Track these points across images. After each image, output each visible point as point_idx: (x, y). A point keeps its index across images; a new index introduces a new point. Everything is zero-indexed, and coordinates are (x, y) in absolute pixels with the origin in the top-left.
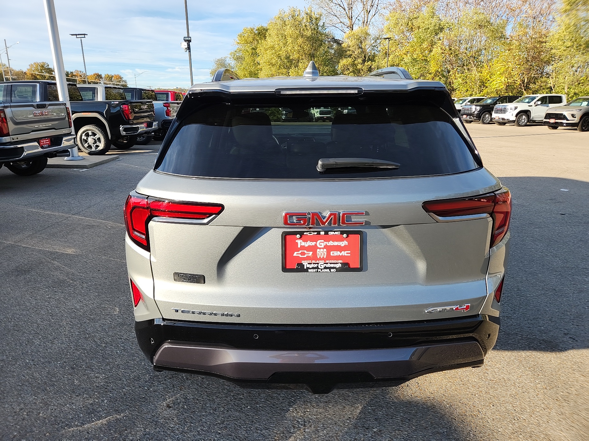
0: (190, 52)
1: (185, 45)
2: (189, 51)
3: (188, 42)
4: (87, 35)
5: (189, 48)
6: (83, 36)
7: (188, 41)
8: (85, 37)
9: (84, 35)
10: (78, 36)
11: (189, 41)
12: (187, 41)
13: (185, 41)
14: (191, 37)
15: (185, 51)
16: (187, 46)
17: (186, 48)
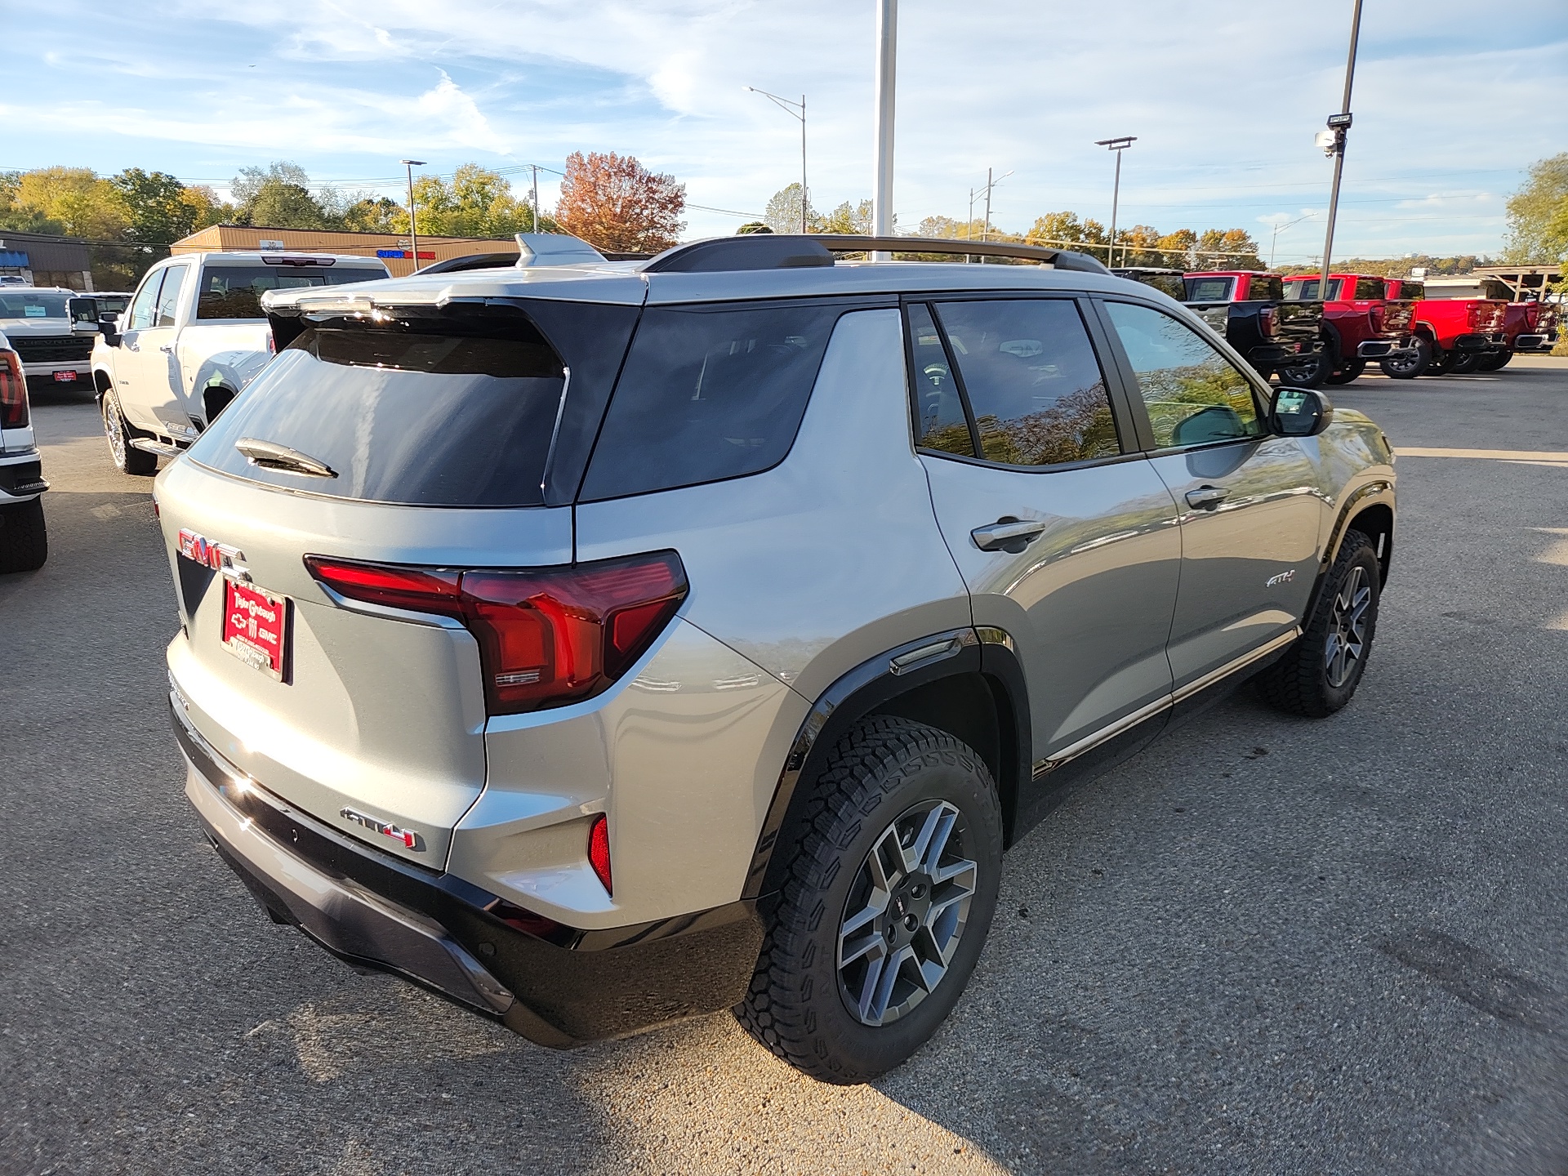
0: (1341, 156)
1: (1330, 136)
2: (1338, 155)
3: (1339, 128)
4: (1135, 139)
5: (1340, 146)
6: (1126, 143)
7: (1341, 127)
8: (1129, 146)
9: (1130, 139)
10: (1113, 145)
11: (1345, 126)
12: (1338, 126)
13: (1332, 126)
14: (1351, 114)
15: (1327, 156)
16: (1334, 141)
17: (1330, 147)
